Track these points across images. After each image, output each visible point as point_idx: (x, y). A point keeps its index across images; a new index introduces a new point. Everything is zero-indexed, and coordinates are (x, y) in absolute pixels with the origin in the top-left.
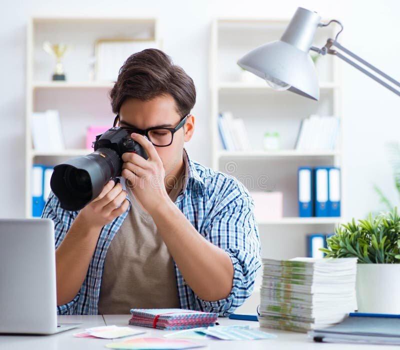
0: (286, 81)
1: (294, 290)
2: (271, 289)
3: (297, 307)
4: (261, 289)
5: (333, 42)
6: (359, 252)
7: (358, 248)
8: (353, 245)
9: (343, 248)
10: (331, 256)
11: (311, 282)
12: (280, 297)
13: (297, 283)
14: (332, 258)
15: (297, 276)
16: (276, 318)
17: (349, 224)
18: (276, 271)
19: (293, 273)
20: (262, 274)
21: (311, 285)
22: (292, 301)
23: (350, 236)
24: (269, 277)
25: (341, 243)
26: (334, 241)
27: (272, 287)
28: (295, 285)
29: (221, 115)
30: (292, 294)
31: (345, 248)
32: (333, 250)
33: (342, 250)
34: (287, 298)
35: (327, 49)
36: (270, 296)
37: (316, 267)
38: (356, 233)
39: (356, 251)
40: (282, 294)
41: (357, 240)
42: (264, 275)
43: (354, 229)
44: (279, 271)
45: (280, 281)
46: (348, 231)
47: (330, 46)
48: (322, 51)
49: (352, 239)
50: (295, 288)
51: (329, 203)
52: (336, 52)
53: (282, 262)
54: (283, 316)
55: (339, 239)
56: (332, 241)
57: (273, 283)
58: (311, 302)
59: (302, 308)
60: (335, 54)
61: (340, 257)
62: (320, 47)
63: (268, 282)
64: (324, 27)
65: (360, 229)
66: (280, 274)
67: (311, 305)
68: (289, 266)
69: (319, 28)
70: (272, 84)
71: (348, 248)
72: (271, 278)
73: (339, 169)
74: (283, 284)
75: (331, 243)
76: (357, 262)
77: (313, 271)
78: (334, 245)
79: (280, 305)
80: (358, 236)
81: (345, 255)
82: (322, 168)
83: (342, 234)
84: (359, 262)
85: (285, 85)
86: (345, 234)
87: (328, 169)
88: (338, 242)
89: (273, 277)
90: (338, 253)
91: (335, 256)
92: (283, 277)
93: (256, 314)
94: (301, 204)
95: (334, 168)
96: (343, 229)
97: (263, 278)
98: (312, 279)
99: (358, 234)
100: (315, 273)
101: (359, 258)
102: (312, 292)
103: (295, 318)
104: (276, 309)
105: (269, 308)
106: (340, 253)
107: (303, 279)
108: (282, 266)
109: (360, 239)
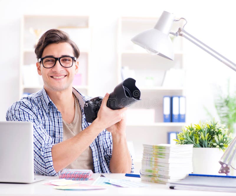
0: (157, 50)
1: (159, 161)
2: (147, 160)
3: (161, 170)
4: (142, 161)
5: (181, 29)
6: (194, 141)
7: (193, 139)
8: (191, 138)
9: (186, 139)
10: (179, 143)
11: (169, 157)
12: (152, 165)
13: (161, 157)
14: (180, 144)
15: (161, 154)
16: (150, 176)
17: (189, 126)
18: (150, 151)
19: (159, 152)
20: (143, 153)
21: (168, 159)
22: (158, 167)
23: (189, 133)
24: (146, 154)
25: (185, 137)
26: (181, 136)
27: (148, 160)
28: (160, 159)
29: (123, 68)
30: (158, 163)
31: (187, 139)
32: (181, 140)
33: (185, 140)
34: (156, 165)
35: (178, 33)
36: (147, 164)
37: (171, 149)
38: (193, 131)
39: (193, 141)
40: (153, 163)
41: (193, 135)
42: (144, 153)
43: (191, 129)
44: (152, 151)
45: (152, 156)
46: (188, 130)
47: (180, 32)
48: (176, 34)
49: (191, 134)
50: (160, 160)
51: (179, 115)
52: (183, 35)
53: (153, 146)
54: (154, 175)
55: (184, 134)
56: (180, 135)
57: (148, 157)
58: (168, 167)
59: (164, 171)
60: (183, 36)
61: (184, 144)
62: (175, 32)
63: (146, 157)
64: (177, 22)
65: (195, 129)
66: (152, 153)
67: (168, 169)
68: (157, 148)
69: (175, 22)
70: (150, 52)
71: (188, 139)
72: (147, 155)
73: (185, 97)
74: (154, 158)
75: (179, 136)
76: (193, 146)
77: (170, 151)
78: (181, 138)
79: (152, 169)
80: (194, 133)
81: (187, 143)
82: (176, 96)
83: (185, 132)
84: (194, 147)
85: (156, 52)
86: (187, 132)
87: (179, 97)
88: (183, 136)
89: (148, 154)
90: (183, 142)
91: (182, 143)
92: (154, 154)
93: (139, 174)
94: (164, 116)
95: (182, 96)
96: (186, 129)
97: (143, 154)
98: (169, 155)
99: (194, 132)
100: (171, 152)
101: (194, 144)
102: (169, 163)
103: (160, 176)
104: (150, 171)
105: (146, 171)
106: (184, 142)
107: (165, 155)
108: (153, 148)
109: (195, 134)
